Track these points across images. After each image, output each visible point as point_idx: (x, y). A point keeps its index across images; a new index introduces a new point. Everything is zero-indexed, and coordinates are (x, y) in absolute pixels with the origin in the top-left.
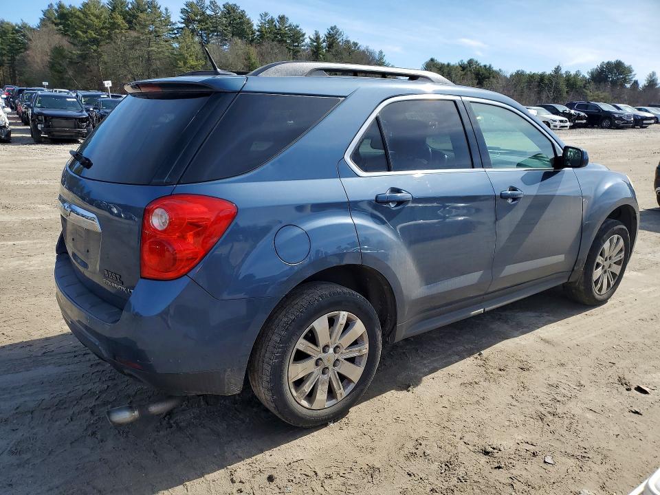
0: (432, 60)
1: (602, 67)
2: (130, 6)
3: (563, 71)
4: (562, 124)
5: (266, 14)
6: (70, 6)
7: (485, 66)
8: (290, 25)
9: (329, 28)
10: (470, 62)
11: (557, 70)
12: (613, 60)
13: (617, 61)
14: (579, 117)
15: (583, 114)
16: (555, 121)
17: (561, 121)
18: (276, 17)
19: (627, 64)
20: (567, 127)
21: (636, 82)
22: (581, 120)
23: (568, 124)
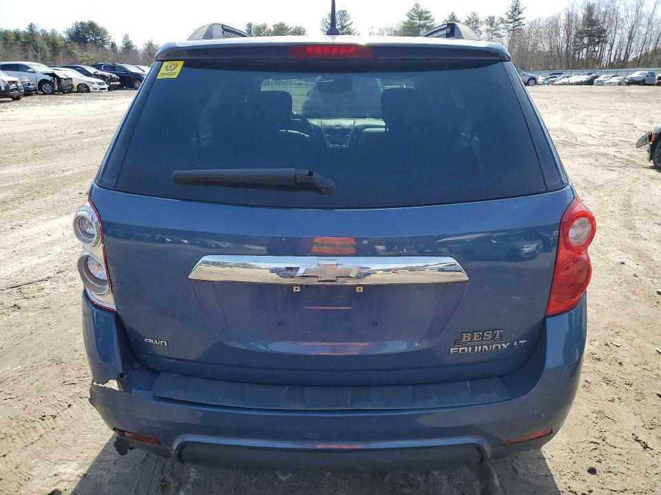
1: (77, 27)
3: (38, 30)
4: (101, 87)
11: (31, 27)
12: (86, 21)
13: (89, 21)
14: (112, 79)
15: (114, 76)
16: (93, 83)
17: (100, 84)
20: (105, 89)
21: (113, 45)
22: (115, 81)
23: (106, 86)
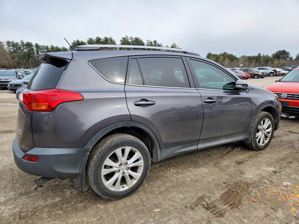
0: (210, 53)
1: (277, 53)
2: (103, 40)
3: (261, 55)
5: (149, 40)
6: (81, 41)
7: (230, 54)
8: (158, 44)
9: (172, 44)
10: (225, 53)
11: (259, 54)
12: (282, 50)
18: (153, 41)
19: (287, 51)
21: (291, 58)
